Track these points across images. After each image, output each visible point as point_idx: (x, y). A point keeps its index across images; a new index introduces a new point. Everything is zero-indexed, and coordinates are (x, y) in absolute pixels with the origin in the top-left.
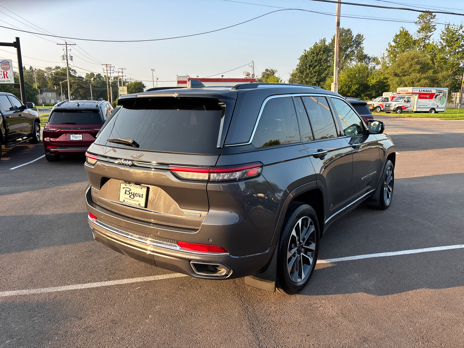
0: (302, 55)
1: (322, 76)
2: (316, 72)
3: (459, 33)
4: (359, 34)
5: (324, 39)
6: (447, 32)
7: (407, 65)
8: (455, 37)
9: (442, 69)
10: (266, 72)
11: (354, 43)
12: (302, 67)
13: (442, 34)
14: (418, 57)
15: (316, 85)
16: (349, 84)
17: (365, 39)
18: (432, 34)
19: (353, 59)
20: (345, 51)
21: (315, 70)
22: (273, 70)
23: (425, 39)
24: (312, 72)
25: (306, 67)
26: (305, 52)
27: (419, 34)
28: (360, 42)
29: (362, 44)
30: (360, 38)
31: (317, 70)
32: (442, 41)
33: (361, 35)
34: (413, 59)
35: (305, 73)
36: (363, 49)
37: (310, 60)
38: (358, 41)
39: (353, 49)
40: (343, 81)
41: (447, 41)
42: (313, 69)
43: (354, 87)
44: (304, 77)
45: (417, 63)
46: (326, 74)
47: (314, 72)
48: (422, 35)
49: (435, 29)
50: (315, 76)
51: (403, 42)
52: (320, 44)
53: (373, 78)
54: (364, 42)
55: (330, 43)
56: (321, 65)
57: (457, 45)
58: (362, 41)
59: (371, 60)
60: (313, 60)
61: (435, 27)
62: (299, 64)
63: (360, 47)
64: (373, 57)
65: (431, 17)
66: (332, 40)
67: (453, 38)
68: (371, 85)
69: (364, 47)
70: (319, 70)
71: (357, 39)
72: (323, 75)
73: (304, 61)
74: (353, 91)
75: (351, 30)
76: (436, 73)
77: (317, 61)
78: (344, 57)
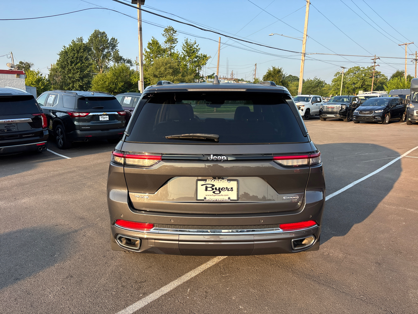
0: (62, 51)
1: (84, 72)
2: (78, 69)
3: (194, 47)
4: (114, 38)
5: (81, 37)
6: (186, 45)
7: (162, 69)
8: (192, 50)
9: (187, 73)
10: (21, 65)
11: (110, 45)
12: (63, 63)
13: (183, 46)
14: (170, 63)
15: (80, 81)
16: (115, 82)
17: (119, 42)
18: (176, 46)
19: (111, 59)
20: (102, 51)
21: (77, 66)
22: (29, 63)
23: (171, 48)
24: (74, 68)
25: (67, 63)
26: (64, 48)
27: (166, 44)
28: (115, 45)
29: (117, 46)
30: (114, 41)
31: (79, 66)
32: (184, 52)
33: (115, 39)
34: (166, 64)
35: (67, 69)
36: (119, 52)
37: (71, 57)
38: (113, 44)
39: (110, 50)
40: (110, 79)
41: (187, 52)
42: (75, 65)
43: (120, 85)
44: (66, 72)
45: (170, 68)
46: (89, 71)
47: (76, 68)
48: (168, 45)
49: (177, 42)
50: (78, 72)
51: (156, 49)
52: (77, 42)
53: (135, 77)
54: (118, 45)
55: (87, 42)
56: (83, 63)
57: (194, 56)
58: (117, 44)
59: (126, 62)
60: (74, 57)
61: (177, 40)
62: (59, 60)
63: (116, 50)
64: (127, 59)
65: (174, 32)
66: (89, 39)
67: (191, 50)
68: (134, 83)
69: (119, 50)
70: (81, 67)
71: (112, 42)
72: (86, 72)
73: (64, 57)
74: (119, 88)
75: (106, 33)
76: (184, 76)
77: (79, 58)
78: (102, 57)
